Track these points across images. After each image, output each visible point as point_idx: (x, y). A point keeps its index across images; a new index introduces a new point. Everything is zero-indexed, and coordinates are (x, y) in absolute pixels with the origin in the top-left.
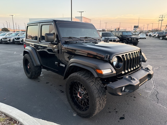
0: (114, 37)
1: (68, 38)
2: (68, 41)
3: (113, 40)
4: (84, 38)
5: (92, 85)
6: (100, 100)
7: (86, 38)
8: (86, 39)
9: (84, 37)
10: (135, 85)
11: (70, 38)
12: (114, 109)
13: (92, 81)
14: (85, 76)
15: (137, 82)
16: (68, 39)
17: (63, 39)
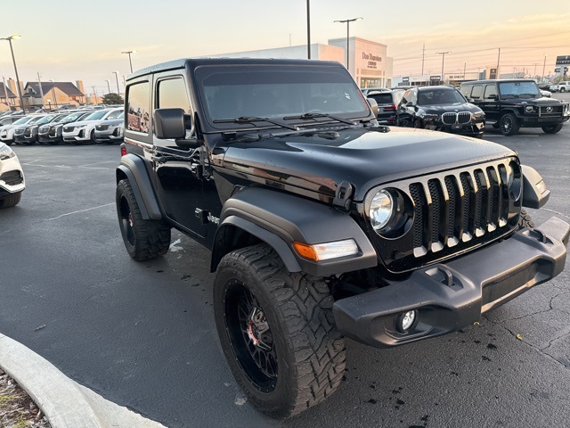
0: (462, 103)
1: (236, 122)
2: (234, 131)
3: (457, 114)
4: (301, 118)
5: (285, 301)
6: (313, 359)
7: (308, 117)
8: (309, 122)
9: (299, 114)
10: (458, 306)
11: (243, 121)
12: (394, 391)
13: (286, 286)
14: (261, 265)
15: (471, 294)
16: (237, 125)
17: (215, 125)
